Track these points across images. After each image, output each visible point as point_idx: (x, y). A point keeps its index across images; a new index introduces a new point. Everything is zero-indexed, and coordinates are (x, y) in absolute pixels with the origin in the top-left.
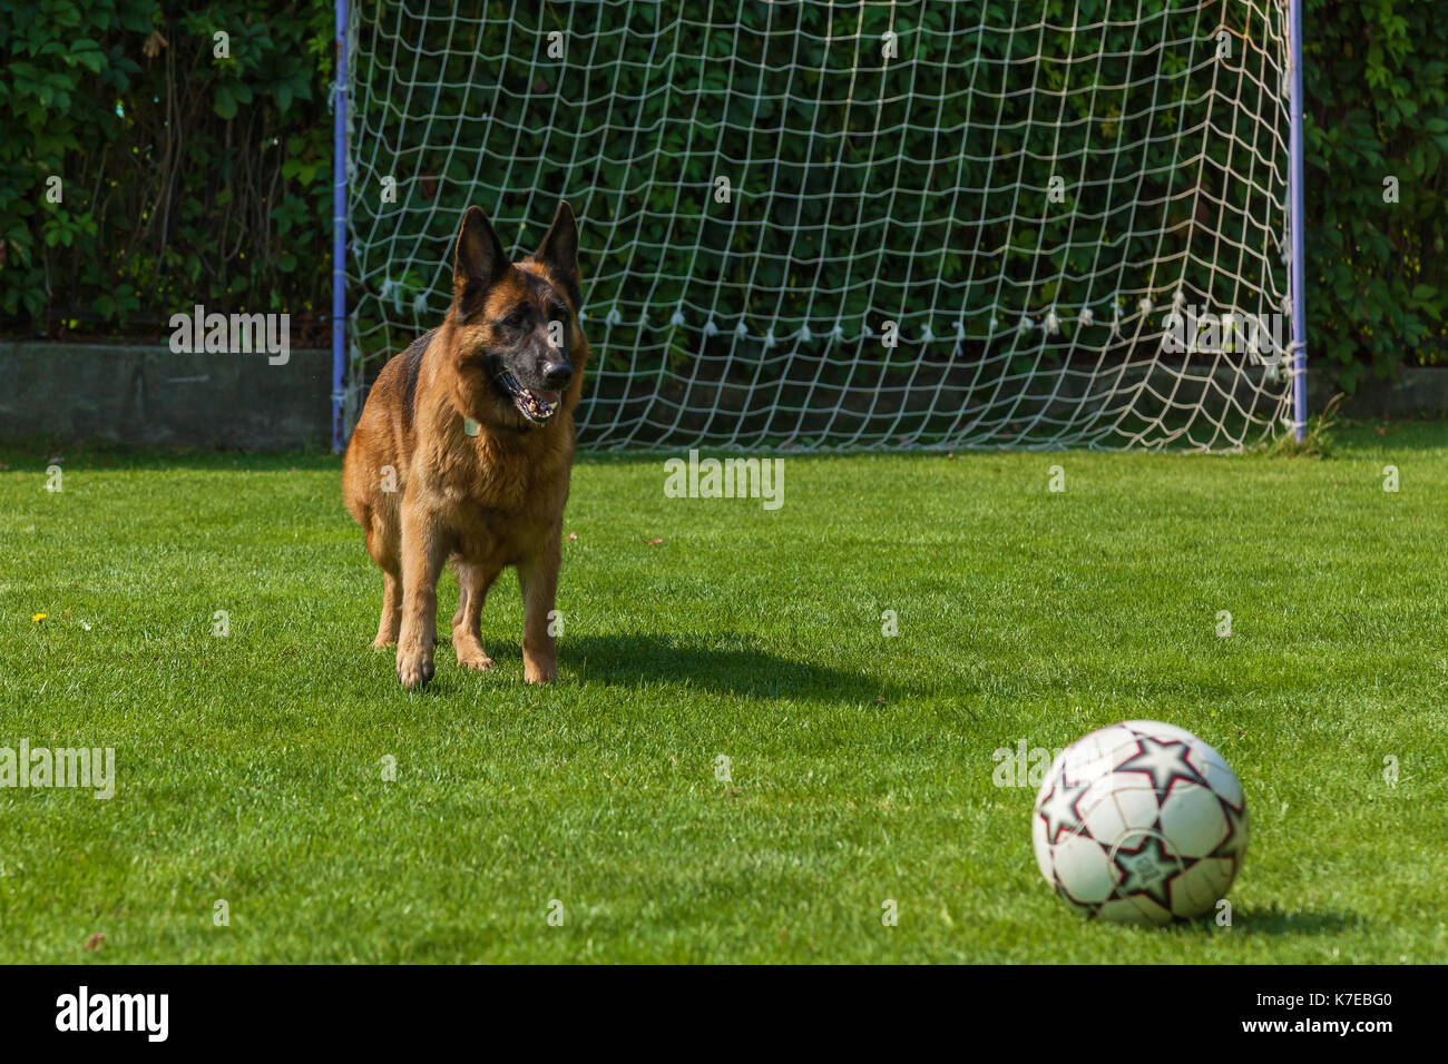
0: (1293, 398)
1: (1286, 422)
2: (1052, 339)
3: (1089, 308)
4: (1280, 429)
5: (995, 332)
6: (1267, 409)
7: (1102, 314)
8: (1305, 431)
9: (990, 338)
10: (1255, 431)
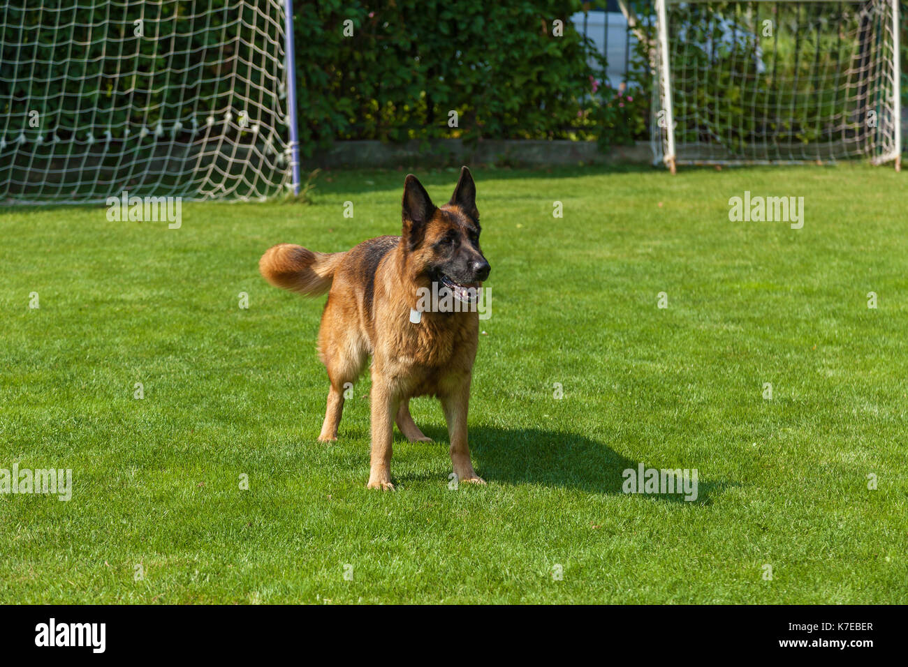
0: (292, 172)
1: (288, 185)
2: (160, 139)
3: (181, 122)
4: (285, 189)
5: (129, 136)
6: (278, 178)
7: (188, 125)
8: (300, 189)
9: (125, 140)
10: (272, 190)
